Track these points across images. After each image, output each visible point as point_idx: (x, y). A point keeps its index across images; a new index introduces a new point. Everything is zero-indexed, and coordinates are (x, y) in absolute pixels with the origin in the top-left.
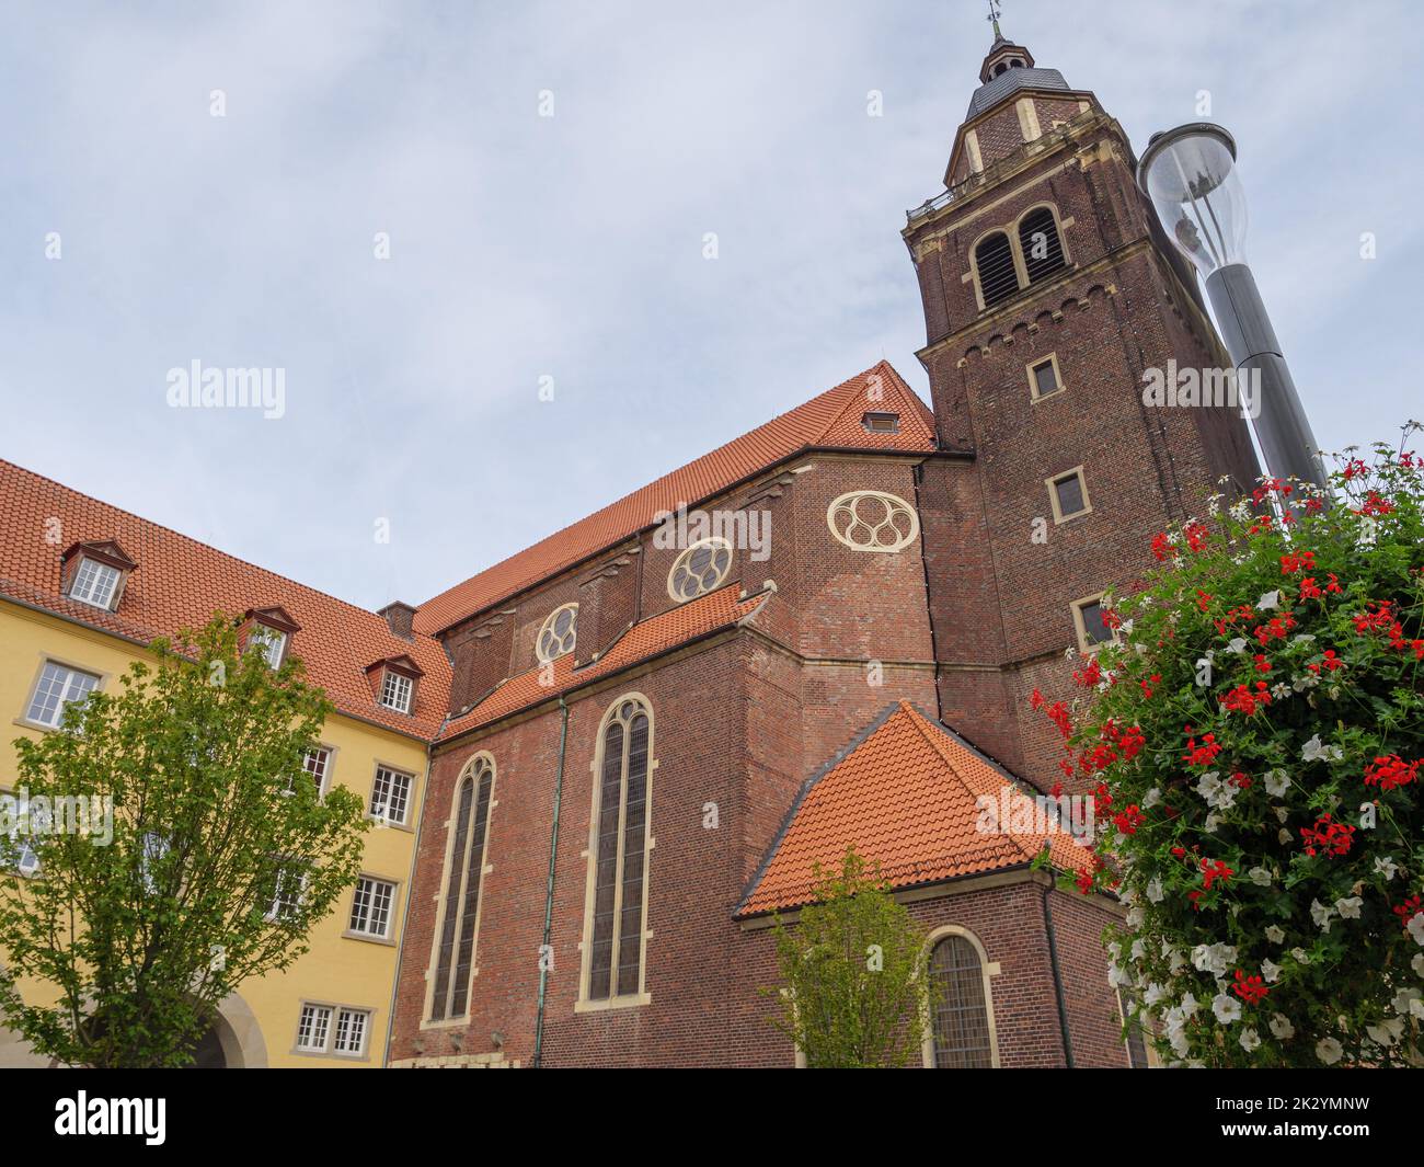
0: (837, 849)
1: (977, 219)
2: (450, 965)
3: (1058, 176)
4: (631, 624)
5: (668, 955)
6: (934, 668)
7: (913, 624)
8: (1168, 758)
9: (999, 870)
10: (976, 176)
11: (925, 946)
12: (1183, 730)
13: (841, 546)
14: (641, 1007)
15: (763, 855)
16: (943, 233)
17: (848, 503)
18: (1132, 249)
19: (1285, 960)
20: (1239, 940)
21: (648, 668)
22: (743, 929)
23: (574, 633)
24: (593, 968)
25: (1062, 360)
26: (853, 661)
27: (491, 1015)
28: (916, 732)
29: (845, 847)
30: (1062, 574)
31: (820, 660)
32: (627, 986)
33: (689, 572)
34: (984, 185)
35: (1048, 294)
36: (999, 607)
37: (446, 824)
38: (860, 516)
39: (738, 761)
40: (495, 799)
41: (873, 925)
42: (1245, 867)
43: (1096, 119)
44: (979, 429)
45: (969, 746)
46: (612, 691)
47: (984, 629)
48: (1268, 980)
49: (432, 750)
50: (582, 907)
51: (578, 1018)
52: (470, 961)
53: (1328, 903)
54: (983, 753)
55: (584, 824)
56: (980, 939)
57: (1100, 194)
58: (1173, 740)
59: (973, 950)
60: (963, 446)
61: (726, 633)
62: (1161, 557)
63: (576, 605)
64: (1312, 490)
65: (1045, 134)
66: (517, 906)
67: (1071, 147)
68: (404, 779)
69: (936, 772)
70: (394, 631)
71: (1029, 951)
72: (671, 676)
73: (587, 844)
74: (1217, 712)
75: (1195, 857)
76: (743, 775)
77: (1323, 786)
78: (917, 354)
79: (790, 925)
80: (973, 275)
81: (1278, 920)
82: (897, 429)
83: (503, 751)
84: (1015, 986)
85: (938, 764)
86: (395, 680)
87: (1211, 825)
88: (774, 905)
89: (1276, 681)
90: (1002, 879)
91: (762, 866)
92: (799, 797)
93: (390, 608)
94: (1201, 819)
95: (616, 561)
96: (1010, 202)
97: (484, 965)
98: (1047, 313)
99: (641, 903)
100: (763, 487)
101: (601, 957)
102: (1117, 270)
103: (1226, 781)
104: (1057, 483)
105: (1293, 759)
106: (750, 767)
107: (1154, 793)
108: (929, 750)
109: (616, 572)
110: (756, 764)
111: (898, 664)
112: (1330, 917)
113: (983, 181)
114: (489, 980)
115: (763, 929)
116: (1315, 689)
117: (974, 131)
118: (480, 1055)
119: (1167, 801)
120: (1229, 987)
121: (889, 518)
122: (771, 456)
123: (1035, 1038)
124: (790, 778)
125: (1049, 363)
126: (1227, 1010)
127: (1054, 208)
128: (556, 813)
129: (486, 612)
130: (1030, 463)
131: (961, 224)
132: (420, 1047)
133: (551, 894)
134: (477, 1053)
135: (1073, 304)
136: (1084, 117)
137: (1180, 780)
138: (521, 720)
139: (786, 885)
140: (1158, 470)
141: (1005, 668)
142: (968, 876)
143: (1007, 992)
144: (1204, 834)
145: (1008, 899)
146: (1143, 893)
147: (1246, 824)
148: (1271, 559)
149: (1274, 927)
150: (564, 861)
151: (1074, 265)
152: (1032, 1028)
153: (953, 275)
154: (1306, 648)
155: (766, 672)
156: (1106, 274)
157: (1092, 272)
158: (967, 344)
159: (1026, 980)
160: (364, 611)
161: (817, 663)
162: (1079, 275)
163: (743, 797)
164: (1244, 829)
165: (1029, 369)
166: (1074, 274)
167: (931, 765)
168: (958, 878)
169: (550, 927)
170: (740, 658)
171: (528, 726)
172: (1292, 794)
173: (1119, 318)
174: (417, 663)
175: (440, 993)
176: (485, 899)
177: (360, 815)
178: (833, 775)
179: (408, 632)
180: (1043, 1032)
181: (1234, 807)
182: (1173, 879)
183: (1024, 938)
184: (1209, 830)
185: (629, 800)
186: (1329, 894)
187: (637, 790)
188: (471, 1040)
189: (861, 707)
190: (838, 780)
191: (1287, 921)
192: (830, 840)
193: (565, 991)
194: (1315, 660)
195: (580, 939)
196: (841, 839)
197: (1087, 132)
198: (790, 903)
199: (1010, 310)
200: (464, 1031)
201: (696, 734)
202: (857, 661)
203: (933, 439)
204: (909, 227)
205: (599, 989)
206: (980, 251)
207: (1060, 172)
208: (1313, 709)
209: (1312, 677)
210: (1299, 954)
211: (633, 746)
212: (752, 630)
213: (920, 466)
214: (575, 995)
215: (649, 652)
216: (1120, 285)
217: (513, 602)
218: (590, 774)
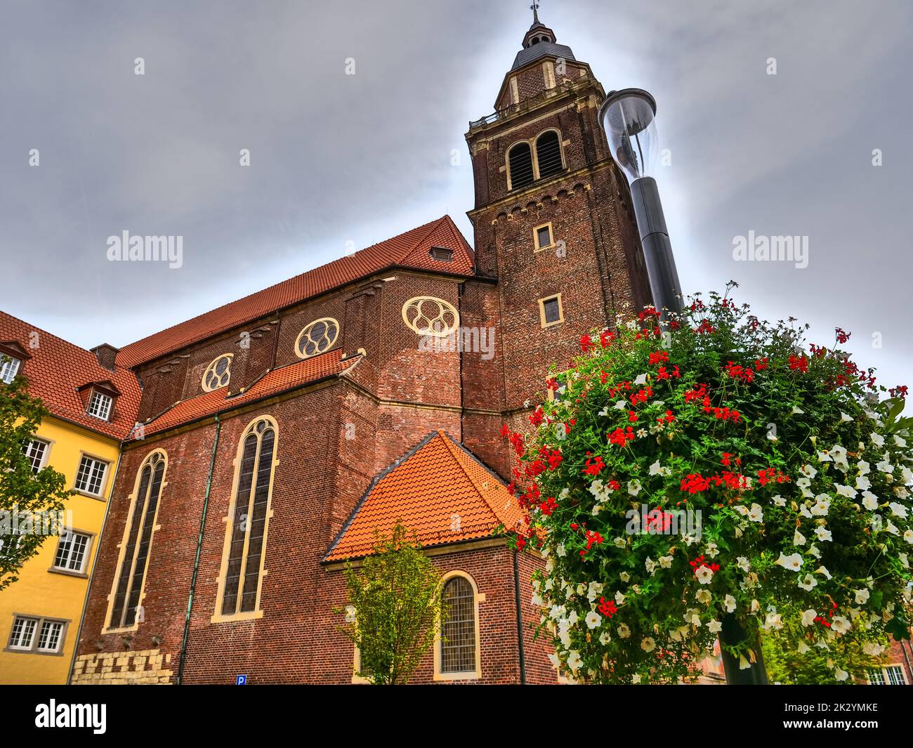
0: (390, 521)
1: (512, 133)
2: (126, 591)
3: (563, 113)
4: (268, 371)
5: (277, 586)
6: (461, 411)
7: (450, 383)
8: (576, 470)
9: (489, 537)
10: (514, 106)
11: (440, 583)
12: (585, 454)
13: (409, 330)
14: (256, 620)
15: (343, 524)
16: (490, 139)
17: (416, 303)
18: (602, 164)
19: (629, 592)
20: (605, 580)
21: (277, 399)
22: (327, 570)
23: (229, 374)
24: (226, 594)
25: (555, 228)
26: (411, 404)
27: (153, 624)
28: (446, 450)
29: (395, 520)
30: (543, 359)
31: (390, 402)
32: (248, 606)
33: (310, 339)
34: (518, 112)
35: (550, 186)
36: (503, 376)
37: (130, 496)
38: (423, 312)
39: (332, 463)
40: (166, 481)
41: (409, 570)
42: (612, 537)
43: (589, 81)
44: (502, 264)
45: (478, 461)
46: (252, 414)
47: (493, 389)
48: (618, 603)
49: (123, 446)
50: (221, 554)
51: (212, 627)
52: (140, 589)
53: (654, 559)
54: (486, 465)
55: (226, 499)
56: (474, 579)
57: (586, 128)
58: (580, 460)
59: (470, 586)
60: (490, 274)
61: (331, 381)
62: (585, 349)
63: (232, 355)
64: (675, 316)
65: (558, 86)
66: (176, 552)
67: (572, 96)
68: (101, 464)
69: (456, 475)
70: (101, 364)
71: (503, 587)
72: (291, 406)
73: (227, 513)
74: (606, 443)
75: (583, 530)
76: (334, 472)
77: (659, 490)
78: (467, 213)
79: (356, 569)
80: (506, 168)
81: (627, 568)
82: (451, 260)
83: (174, 449)
84: (493, 608)
85: (458, 471)
86: (99, 397)
87: (596, 511)
88: (348, 556)
89: (640, 427)
90: (491, 543)
91: (341, 532)
92: (369, 488)
93: (100, 348)
94: (590, 508)
95: (261, 328)
96: (534, 125)
97: (150, 591)
98: (549, 197)
99: (261, 552)
100: (362, 288)
101: (231, 587)
102: (592, 176)
103: (606, 485)
104: (545, 303)
105: (644, 474)
106: (339, 467)
107: (565, 491)
108: (453, 462)
109: (260, 335)
110: (343, 465)
111: (439, 407)
112: (656, 567)
113: (518, 109)
114: (153, 602)
115: (340, 570)
116: (661, 433)
117: (515, 77)
118: (143, 651)
119: (573, 496)
120: (597, 608)
121: (441, 315)
122: (370, 269)
123: (502, 639)
124: (365, 475)
125: (547, 228)
126: (594, 621)
127: (559, 132)
128: (208, 492)
129: (168, 355)
130: (530, 289)
131: (502, 135)
132: (100, 646)
133: (200, 545)
134: (141, 650)
135: (565, 194)
136: (583, 78)
137: (581, 483)
138: (188, 429)
139: (357, 543)
140: (605, 300)
141: (504, 414)
142: (471, 541)
143: (488, 612)
144: (592, 516)
145: (493, 555)
146: (555, 551)
147: (615, 511)
148: (646, 355)
149: (625, 573)
150: (211, 524)
151: (567, 169)
152: (502, 634)
153: (494, 166)
154: (658, 409)
155: (355, 407)
156: (585, 178)
157: (577, 175)
158: (499, 210)
159: (500, 605)
160: (81, 349)
161: (388, 403)
162: (570, 176)
163: (333, 486)
164: (614, 514)
165: (535, 230)
166: (567, 175)
167: (454, 471)
168: (464, 542)
169: (198, 567)
170: (339, 397)
171: (192, 434)
172: (642, 495)
173: (590, 205)
174: (117, 387)
175: (117, 610)
176: (154, 547)
177: (62, 488)
178: (392, 475)
179: (112, 365)
180: (508, 636)
181: (609, 501)
182: (570, 542)
183: (501, 579)
184: (594, 514)
185: (258, 485)
186: (656, 554)
187: (264, 478)
188: (137, 642)
189: (414, 433)
190: (395, 478)
191: (632, 569)
192: (387, 515)
193: (205, 609)
194: (663, 416)
195: (217, 574)
196: (394, 515)
197: (583, 88)
198: (358, 554)
199: (527, 192)
200: (133, 635)
201: (306, 444)
202: (413, 404)
203: (472, 268)
204: (470, 132)
205: (229, 608)
206: (512, 154)
207: (565, 111)
208: (658, 445)
209: (660, 426)
210: (636, 588)
211: (263, 450)
212: (347, 380)
213: (463, 284)
214: (212, 611)
215: (279, 389)
216: (593, 185)
217: (189, 350)
218: (233, 467)
